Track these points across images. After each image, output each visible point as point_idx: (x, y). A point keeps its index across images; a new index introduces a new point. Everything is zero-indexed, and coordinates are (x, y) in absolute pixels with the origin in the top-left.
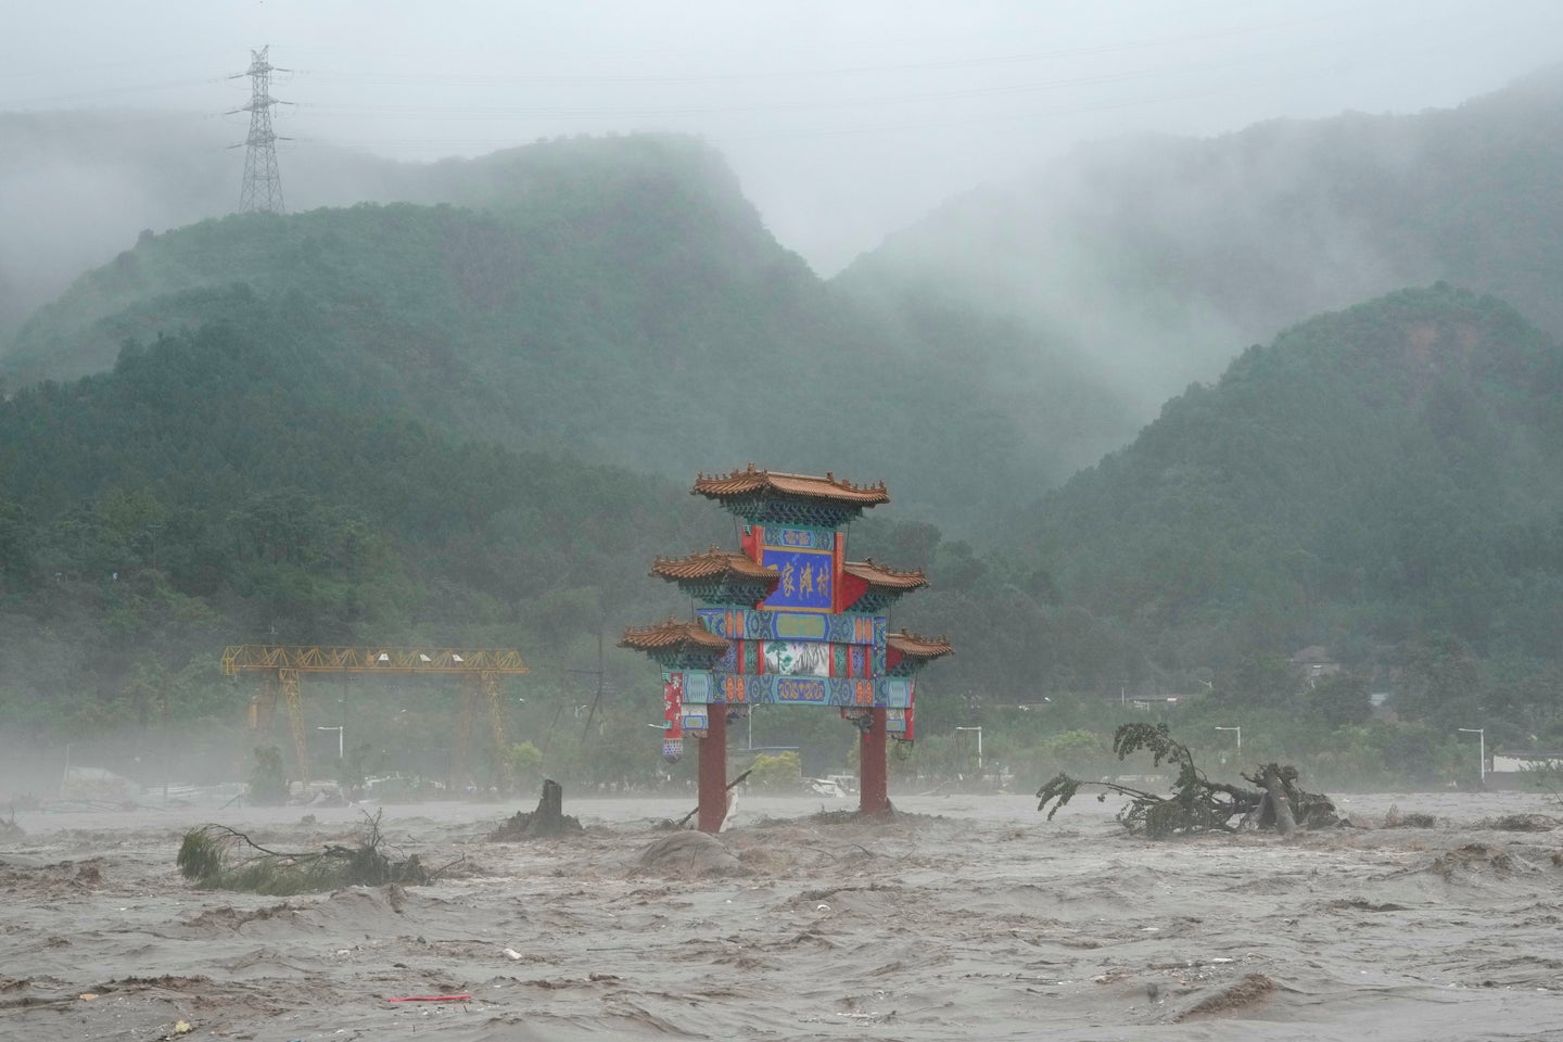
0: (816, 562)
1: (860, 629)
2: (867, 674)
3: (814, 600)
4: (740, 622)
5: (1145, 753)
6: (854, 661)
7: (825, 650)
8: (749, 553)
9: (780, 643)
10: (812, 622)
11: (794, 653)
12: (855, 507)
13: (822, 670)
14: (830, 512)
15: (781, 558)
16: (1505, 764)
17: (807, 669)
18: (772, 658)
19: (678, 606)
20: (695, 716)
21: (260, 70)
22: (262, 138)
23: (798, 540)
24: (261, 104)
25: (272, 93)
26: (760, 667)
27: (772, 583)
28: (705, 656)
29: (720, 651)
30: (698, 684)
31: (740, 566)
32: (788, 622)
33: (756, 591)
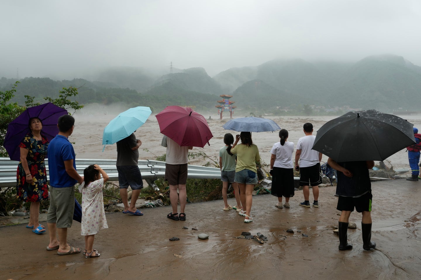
0: (228, 101)
1: (230, 106)
2: (231, 109)
3: (227, 104)
4: (223, 105)
5: (252, 114)
6: (230, 108)
7: (228, 107)
8: (224, 101)
9: (225, 107)
10: (227, 105)
11: (226, 107)
12: (230, 97)
13: (228, 109)
14: (229, 98)
15: (225, 101)
16: (266, 114)
17: (227, 109)
18: (225, 108)
19: (219, 104)
20: (220, 112)
21: (171, 63)
22: (171, 68)
23: (226, 100)
24: (171, 65)
25: (172, 65)
26: (224, 108)
27: (225, 103)
28: (221, 108)
29: (222, 107)
30: (220, 110)
31: (223, 101)
32: (226, 105)
33: (224, 103)
